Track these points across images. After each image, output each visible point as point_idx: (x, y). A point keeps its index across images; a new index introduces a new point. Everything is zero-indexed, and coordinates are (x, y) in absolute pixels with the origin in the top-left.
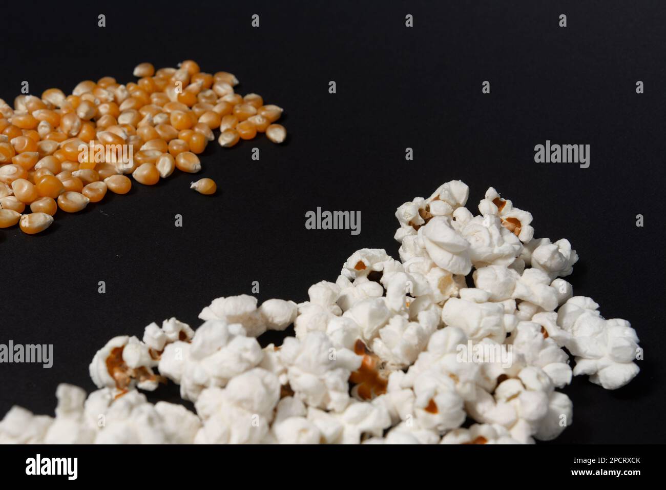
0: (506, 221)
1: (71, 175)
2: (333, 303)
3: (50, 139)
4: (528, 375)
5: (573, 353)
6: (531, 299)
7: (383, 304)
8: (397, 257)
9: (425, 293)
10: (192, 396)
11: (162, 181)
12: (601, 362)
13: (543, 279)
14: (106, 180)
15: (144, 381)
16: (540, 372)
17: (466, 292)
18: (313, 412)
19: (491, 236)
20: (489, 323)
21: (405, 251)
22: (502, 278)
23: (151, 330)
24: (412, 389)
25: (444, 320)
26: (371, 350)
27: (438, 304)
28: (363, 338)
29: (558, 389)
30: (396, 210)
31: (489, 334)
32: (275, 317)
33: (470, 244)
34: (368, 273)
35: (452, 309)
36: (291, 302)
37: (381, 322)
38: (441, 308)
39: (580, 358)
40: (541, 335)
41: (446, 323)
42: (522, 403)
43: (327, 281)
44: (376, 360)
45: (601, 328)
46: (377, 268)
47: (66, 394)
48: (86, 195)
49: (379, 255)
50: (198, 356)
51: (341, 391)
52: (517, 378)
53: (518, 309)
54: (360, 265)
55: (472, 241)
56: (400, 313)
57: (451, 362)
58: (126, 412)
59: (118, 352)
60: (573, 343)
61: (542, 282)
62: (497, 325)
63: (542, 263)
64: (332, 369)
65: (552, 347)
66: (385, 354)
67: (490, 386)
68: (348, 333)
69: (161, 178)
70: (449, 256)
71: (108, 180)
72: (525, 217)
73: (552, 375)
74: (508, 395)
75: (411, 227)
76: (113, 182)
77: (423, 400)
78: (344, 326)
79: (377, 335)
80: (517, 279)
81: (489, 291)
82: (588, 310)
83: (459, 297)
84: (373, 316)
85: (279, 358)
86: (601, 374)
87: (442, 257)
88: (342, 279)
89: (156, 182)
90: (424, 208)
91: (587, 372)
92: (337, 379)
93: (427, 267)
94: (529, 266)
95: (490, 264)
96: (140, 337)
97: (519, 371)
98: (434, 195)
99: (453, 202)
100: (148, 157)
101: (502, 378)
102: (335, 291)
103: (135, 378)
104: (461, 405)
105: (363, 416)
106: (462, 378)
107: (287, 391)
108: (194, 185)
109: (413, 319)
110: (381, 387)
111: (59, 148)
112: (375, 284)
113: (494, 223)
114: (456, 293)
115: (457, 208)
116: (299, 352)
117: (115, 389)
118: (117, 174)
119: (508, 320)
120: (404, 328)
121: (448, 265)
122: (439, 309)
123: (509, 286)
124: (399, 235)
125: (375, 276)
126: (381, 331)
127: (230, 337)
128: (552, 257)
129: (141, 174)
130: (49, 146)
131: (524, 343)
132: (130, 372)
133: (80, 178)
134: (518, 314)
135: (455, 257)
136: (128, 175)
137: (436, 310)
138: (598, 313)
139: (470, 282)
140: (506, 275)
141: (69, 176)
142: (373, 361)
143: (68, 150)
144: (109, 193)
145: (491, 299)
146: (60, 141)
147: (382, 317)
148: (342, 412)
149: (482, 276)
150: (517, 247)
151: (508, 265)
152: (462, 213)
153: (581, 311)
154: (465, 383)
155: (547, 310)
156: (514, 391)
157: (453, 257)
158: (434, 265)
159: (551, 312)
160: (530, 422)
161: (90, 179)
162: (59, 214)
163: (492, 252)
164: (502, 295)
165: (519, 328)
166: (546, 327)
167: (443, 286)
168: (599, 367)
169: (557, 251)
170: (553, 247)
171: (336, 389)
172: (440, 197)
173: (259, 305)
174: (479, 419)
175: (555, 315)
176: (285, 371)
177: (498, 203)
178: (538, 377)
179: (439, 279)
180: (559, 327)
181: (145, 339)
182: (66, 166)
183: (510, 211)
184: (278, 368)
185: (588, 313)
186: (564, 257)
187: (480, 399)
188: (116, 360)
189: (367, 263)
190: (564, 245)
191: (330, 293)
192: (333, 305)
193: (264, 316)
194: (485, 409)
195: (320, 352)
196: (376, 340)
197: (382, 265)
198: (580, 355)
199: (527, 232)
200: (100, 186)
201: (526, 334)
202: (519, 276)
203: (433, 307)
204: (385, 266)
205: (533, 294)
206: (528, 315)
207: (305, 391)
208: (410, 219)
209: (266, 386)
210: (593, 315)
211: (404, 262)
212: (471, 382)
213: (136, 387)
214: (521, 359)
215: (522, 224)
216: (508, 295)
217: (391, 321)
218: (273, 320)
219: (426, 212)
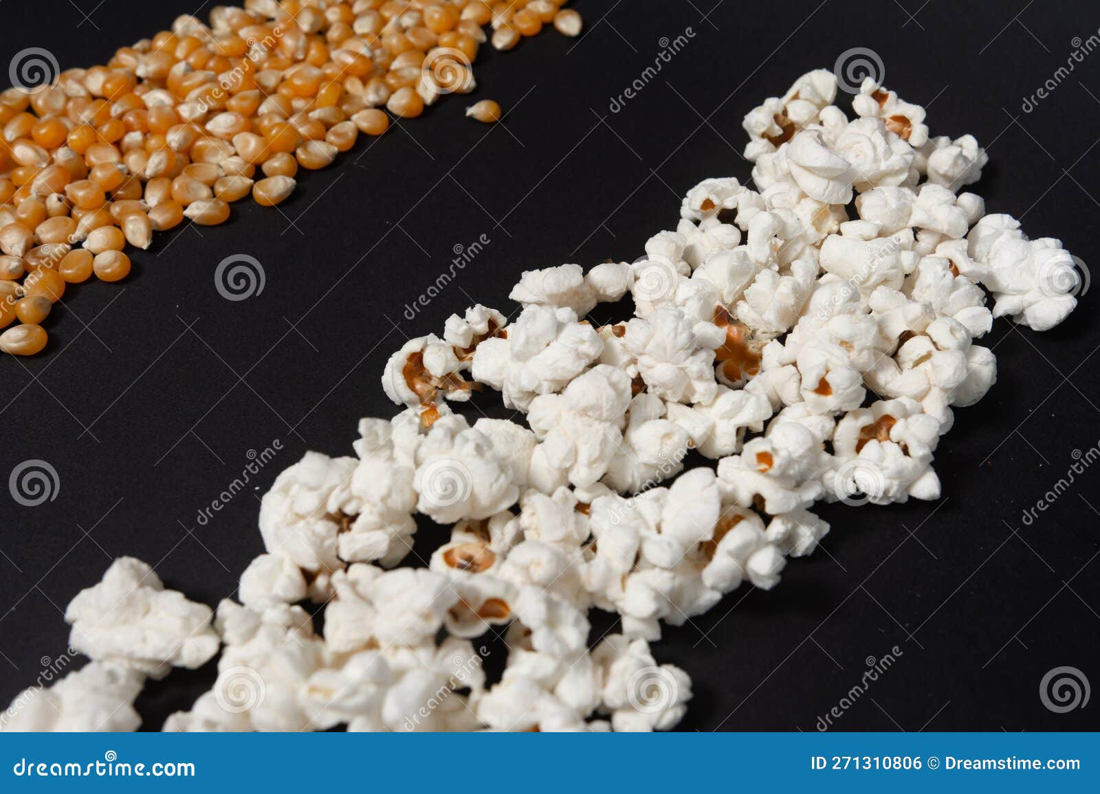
0: (891, 121)
1: (307, 117)
2: (678, 259)
3: (269, 68)
4: (939, 330)
5: (991, 289)
6: (933, 226)
7: (745, 256)
8: (752, 187)
9: (797, 234)
10: (520, 405)
11: (428, 111)
12: (1028, 298)
13: (947, 198)
14: (354, 117)
15: (454, 391)
16: (954, 324)
17: (849, 227)
18: (675, 410)
19: (875, 148)
20: (883, 265)
21: (760, 174)
22: (893, 204)
23: (453, 324)
24: (795, 364)
25: (823, 265)
26: (736, 319)
27: (813, 244)
28: (723, 301)
29: (977, 341)
30: (743, 119)
31: (883, 279)
32: (608, 287)
33: (850, 164)
34: (717, 212)
35: (833, 251)
36: (624, 264)
37: (745, 280)
38: (817, 250)
39: (999, 294)
40: (950, 275)
41: (826, 269)
42: (934, 367)
43: (667, 230)
44: (743, 330)
45: (1025, 252)
46: (729, 204)
47: (369, 428)
48: (331, 143)
49: (730, 188)
50: (522, 356)
51: (707, 380)
52: (924, 334)
53: (916, 239)
54: (708, 204)
55: (851, 159)
56: (767, 266)
57: (841, 326)
58: (447, 441)
59: (417, 358)
60: (991, 277)
61: (946, 202)
62: (893, 267)
63: (941, 172)
64: (694, 353)
65: (965, 287)
66: (754, 320)
67: (891, 348)
68: (705, 299)
69: (426, 107)
70: (824, 182)
71: (359, 118)
72: (916, 113)
73: (967, 324)
74: (915, 357)
75: (765, 141)
76: (365, 119)
77: (811, 380)
78: (698, 291)
79: (742, 297)
80: (913, 201)
81: (878, 222)
82: (1007, 231)
83: (839, 233)
84: (734, 274)
85: (624, 345)
86: (1028, 313)
87: (816, 186)
88: (684, 225)
89: (419, 113)
90: (780, 112)
91: (1010, 312)
92: (700, 365)
93: (794, 197)
94: (924, 178)
95: (876, 185)
96: (440, 335)
97: (927, 325)
98: (791, 93)
99: (817, 101)
100: (404, 78)
101: (906, 336)
102: (679, 243)
103: (442, 389)
104: (861, 381)
105: (739, 408)
106: (857, 345)
107: (639, 385)
108: (471, 111)
109: (784, 269)
110: (753, 363)
111: (283, 80)
112: (730, 226)
113: (877, 129)
114: (835, 228)
115: (823, 108)
116: (650, 337)
117: (420, 406)
118: (366, 108)
119: (907, 259)
120: (775, 285)
121: (824, 194)
122: (815, 251)
123: (904, 212)
124: (750, 151)
125: (728, 216)
126: (746, 292)
127: (560, 327)
128: (955, 163)
129: (399, 102)
130: (270, 79)
131: (929, 286)
132: (434, 383)
133: (321, 121)
134: (917, 246)
135: (831, 183)
136: (381, 107)
137: (812, 253)
138: (1020, 232)
139: (852, 212)
140: (899, 199)
141: (306, 120)
142: (739, 332)
143: (298, 82)
144: (361, 135)
145: (882, 234)
146: (283, 69)
147: (746, 275)
148: (711, 405)
149: (867, 204)
150: (909, 158)
151: (900, 183)
152: (832, 115)
153: (998, 233)
154: (861, 351)
155: (954, 237)
156: (924, 353)
157: (829, 183)
158: (803, 195)
159: (960, 239)
160: (945, 390)
161: (333, 120)
162: (301, 173)
163: (878, 170)
164: (895, 225)
165: (920, 267)
166: (954, 260)
167: (818, 222)
168: (1025, 304)
169: (961, 155)
170: (954, 150)
171: (700, 378)
172: (801, 96)
173: (585, 273)
174: (883, 392)
175: (965, 243)
176: (634, 361)
177: (878, 97)
178: (952, 331)
179: (812, 214)
180: (972, 259)
181: (445, 336)
182: (298, 104)
183: (895, 106)
184: (624, 359)
185: (1006, 235)
186: (970, 161)
187: (880, 367)
188: (415, 370)
189: (716, 201)
190: (969, 143)
191: (673, 247)
192: (679, 261)
193: (592, 287)
194: (888, 379)
195: (676, 335)
196: (741, 303)
197: (735, 198)
198: (1000, 291)
199: (919, 132)
200: (348, 129)
201: (931, 274)
202: (915, 196)
203: (808, 251)
204: (740, 202)
205: (935, 220)
206: (930, 246)
207: (663, 385)
208: (763, 130)
209: (614, 386)
210: (1014, 237)
211: (763, 190)
212: (868, 349)
213: (445, 399)
214: (928, 309)
215: (912, 122)
216: (902, 225)
217: (757, 277)
218: (605, 292)
219: (783, 117)
